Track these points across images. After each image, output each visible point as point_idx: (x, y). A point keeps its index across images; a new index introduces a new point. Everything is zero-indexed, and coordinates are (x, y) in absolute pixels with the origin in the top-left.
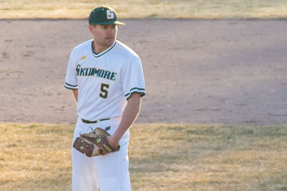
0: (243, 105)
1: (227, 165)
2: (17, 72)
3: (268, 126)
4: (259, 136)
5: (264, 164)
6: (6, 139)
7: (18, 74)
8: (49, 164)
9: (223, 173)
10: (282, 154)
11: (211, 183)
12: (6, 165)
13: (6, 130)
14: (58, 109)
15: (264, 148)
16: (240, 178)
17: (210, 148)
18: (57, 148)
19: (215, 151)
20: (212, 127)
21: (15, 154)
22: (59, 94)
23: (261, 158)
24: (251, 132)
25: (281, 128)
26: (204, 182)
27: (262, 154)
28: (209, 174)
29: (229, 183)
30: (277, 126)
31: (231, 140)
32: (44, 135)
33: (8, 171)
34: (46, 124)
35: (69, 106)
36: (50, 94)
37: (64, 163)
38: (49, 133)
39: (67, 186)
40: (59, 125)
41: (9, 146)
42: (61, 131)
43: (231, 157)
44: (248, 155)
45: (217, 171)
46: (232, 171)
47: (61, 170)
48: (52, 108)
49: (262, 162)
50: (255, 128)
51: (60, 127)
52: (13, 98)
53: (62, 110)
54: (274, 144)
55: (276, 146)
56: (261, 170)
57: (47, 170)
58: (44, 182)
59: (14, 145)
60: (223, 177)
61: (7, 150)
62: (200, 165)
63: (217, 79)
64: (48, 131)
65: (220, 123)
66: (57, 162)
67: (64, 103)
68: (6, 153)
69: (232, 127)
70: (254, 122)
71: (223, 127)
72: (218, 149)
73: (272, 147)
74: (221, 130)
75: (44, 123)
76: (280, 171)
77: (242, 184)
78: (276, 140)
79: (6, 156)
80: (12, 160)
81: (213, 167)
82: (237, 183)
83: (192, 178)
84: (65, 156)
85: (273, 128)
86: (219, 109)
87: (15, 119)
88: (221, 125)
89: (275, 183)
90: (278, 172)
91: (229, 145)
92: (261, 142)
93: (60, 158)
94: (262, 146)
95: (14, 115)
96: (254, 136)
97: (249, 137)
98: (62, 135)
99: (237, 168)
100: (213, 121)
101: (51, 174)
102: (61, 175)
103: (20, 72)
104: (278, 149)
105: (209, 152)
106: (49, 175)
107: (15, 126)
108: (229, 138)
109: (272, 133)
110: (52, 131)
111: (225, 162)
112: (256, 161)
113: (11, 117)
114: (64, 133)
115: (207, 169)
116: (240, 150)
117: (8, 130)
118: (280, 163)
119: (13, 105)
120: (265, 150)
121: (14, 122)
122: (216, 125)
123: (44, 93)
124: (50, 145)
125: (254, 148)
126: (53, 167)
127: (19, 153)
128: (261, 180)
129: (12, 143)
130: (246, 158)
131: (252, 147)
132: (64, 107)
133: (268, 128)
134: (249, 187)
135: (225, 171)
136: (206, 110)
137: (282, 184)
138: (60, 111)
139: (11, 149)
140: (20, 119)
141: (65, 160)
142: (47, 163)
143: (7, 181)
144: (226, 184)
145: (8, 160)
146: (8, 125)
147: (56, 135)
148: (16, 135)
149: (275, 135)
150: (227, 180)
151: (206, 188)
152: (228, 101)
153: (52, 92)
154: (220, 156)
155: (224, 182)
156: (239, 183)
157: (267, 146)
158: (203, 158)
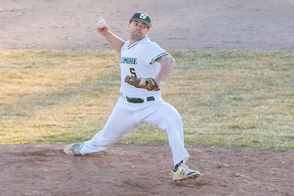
0: (203, 35)
1: (192, 81)
2: (31, 10)
3: (223, 51)
4: (215, 59)
5: (220, 80)
6: (24, 62)
7: (32, 12)
8: (56, 81)
9: (189, 87)
10: (233, 72)
11: (180, 94)
12: (24, 82)
13: (23, 55)
14: (62, 39)
15: (219, 68)
16: (201, 91)
17: (178, 68)
18: (62, 69)
19: (182, 71)
20: (180, 52)
21: (30, 74)
22: (63, 27)
23: (218, 75)
24: (210, 56)
25: (232, 52)
26: (174, 94)
27: (218, 72)
28: (178, 88)
29: (193, 95)
30: (229, 51)
31: (194, 62)
32: (52, 59)
33: (25, 86)
34: (53, 50)
35: (71, 36)
36: (56, 28)
37: (68, 80)
38: (55, 57)
39: (70, 98)
40: (64, 51)
41: (26, 68)
42: (65, 56)
43: (195, 75)
44: (207, 73)
45: (184, 86)
46: (195, 85)
47: (66, 85)
48: (58, 38)
49: (218, 78)
50: (212, 53)
51: (64, 52)
52: (28, 31)
53: (65, 40)
54: (227, 65)
55: (229, 66)
56: (217, 84)
57: (55, 86)
58: (52, 95)
59: (30, 67)
60: (189, 90)
61: (25, 70)
62: (171, 81)
63: (183, 15)
64: (55, 56)
65: (186, 48)
66: (63, 79)
67: (67, 34)
68: (24, 73)
69: (195, 52)
70: (211, 48)
71: (188, 52)
72: (185, 68)
73: (225, 67)
74: (187, 54)
75: (52, 50)
76: (232, 85)
77: (203, 95)
78: (229, 61)
79: (24, 75)
80: (28, 78)
81: (181, 82)
82: (199, 94)
83: (165, 91)
84: (68, 75)
85: (226, 53)
86: (185, 38)
87: (30, 47)
88: (187, 50)
89: (228, 94)
90: (230, 86)
91: (193, 66)
92: (217, 63)
93: (65, 76)
94: (218, 66)
95: (28, 44)
96: (211, 59)
97: (208, 59)
98: (67, 59)
99: (199, 83)
100: (180, 48)
101: (58, 89)
102: (66, 90)
103: (33, 11)
104: (230, 68)
105: (178, 71)
106: (57, 89)
107: (30, 52)
108: (193, 60)
109: (225, 56)
110: (59, 55)
111: (190, 79)
112: (214, 77)
113: (26, 45)
114: (67, 57)
115: (176, 84)
116: (201, 69)
117: (25, 55)
118: (232, 79)
119: (28, 36)
120: (220, 69)
121: (29, 49)
122: (183, 51)
123: (52, 26)
124: (57, 66)
125: (212, 68)
126: (60, 83)
127: (34, 72)
128: (218, 92)
129: (28, 65)
130: (206, 75)
131: (210, 67)
132: (67, 37)
133: (223, 53)
134: (209, 97)
135: (190, 85)
136: (175, 39)
137: (233, 95)
138: (64, 41)
139: (27, 70)
140: (34, 47)
141: (68, 78)
142: (55, 80)
143: (25, 94)
144: (191, 96)
145: (25, 78)
146: (25, 52)
147: (61, 59)
148: (31, 59)
149: (228, 57)
150: (192, 92)
151: (175, 99)
152: (192, 32)
153: (57, 26)
154: (186, 74)
155: (190, 94)
156: (200, 94)
157: (222, 66)
158: (174, 75)
